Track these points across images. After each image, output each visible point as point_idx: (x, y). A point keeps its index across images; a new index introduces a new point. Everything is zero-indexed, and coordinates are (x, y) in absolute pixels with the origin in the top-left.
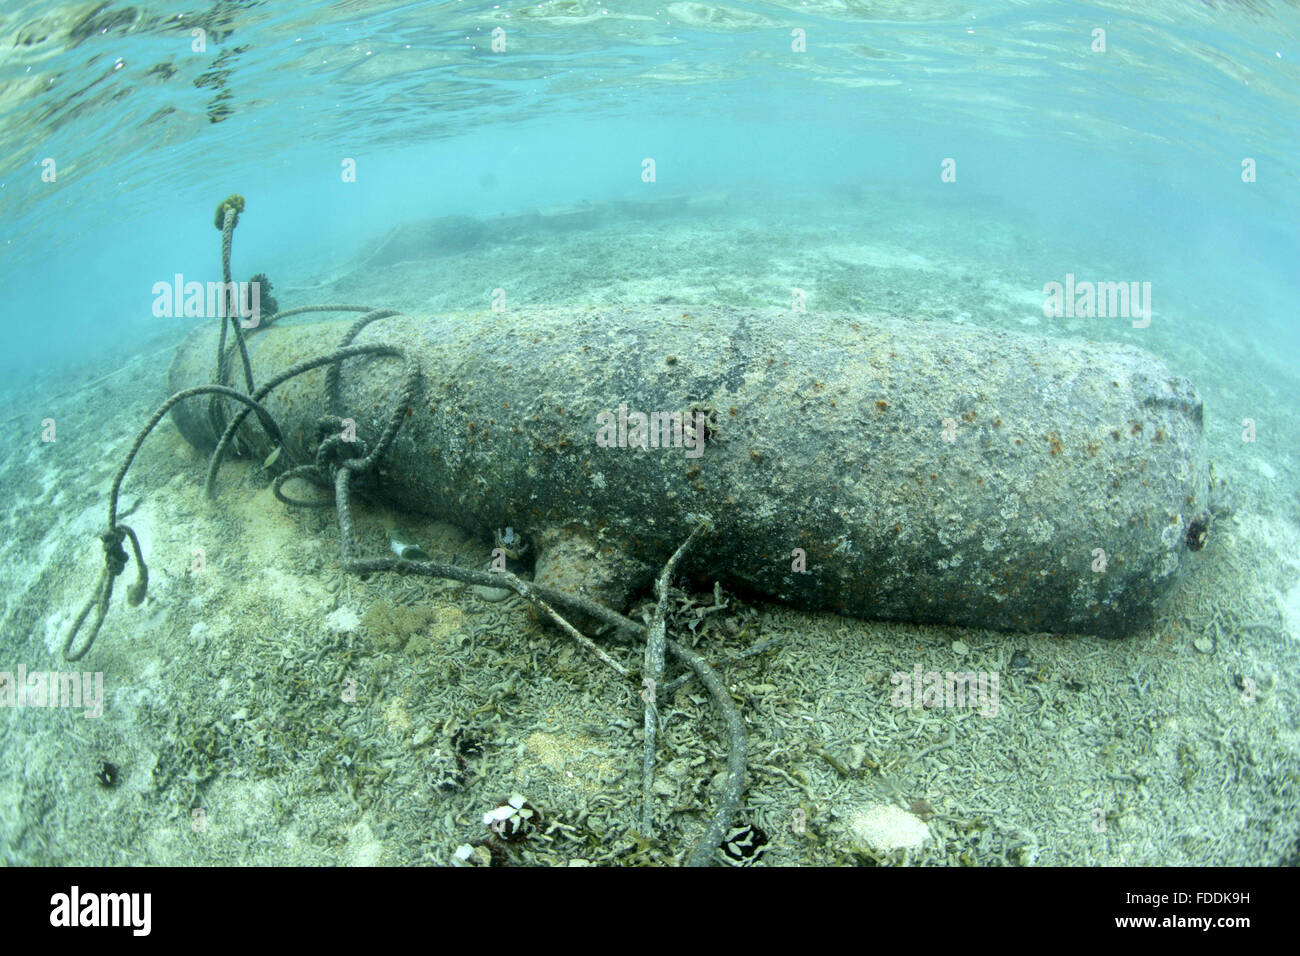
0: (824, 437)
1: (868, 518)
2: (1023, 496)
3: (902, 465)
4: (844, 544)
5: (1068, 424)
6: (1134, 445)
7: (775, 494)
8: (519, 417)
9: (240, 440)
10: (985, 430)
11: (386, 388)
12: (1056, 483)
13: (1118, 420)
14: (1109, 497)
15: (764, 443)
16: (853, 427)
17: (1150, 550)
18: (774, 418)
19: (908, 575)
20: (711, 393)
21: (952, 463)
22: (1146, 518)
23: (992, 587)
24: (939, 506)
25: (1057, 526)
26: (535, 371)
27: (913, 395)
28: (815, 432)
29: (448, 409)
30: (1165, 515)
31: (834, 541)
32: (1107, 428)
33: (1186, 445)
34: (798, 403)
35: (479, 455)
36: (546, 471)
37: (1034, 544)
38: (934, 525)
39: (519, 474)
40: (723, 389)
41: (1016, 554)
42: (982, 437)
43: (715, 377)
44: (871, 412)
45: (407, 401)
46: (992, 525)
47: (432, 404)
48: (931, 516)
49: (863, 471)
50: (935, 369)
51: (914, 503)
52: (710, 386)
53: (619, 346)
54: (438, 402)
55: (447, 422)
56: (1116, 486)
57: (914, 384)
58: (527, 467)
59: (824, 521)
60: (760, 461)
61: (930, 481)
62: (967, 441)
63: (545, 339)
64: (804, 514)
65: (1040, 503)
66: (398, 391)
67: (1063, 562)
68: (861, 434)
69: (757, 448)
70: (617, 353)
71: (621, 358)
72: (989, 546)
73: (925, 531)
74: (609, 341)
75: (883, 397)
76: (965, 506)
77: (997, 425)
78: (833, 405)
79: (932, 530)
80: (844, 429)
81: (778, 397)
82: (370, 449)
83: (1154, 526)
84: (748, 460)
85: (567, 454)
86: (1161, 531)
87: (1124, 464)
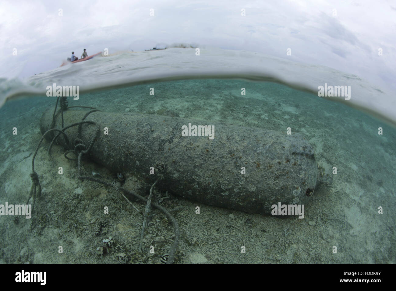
0: (191, 158)
1: (202, 180)
2: (246, 178)
3: (211, 167)
4: (196, 186)
5: (264, 159)
6: (286, 166)
7: (178, 171)
8: (121, 145)
9: (58, 140)
10: (237, 160)
11: (92, 133)
12: (257, 175)
13: (282, 158)
14: (275, 180)
15: (176, 158)
16: (199, 156)
17: (289, 196)
18: (179, 152)
19: (214, 195)
20: (165, 144)
21: (225, 168)
22: (287, 187)
23: (238, 201)
24: (221, 179)
25: (257, 187)
26: (125, 133)
27: (217, 148)
28: (189, 157)
29: (105, 141)
30: (294, 187)
31: (193, 185)
32: (277, 161)
33: (305, 167)
34: (185, 148)
35: (111, 153)
36: (126, 159)
37: (250, 191)
38: (219, 183)
39: (120, 159)
40: (168, 143)
41: (244, 193)
42: (235, 161)
43: (166, 140)
44: (204, 152)
45: (96, 138)
46: (237, 185)
47: (102, 139)
48: (219, 181)
49: (201, 168)
50: (225, 141)
51: (214, 177)
52: (165, 142)
53: (145, 128)
54: (103, 138)
55: (105, 144)
56: (277, 177)
57: (217, 145)
58: (122, 158)
59: (190, 179)
60: (175, 163)
61: (218, 172)
62: (230, 162)
63: (129, 125)
64: (185, 177)
65: (252, 181)
66: (94, 134)
67: (260, 197)
68: (201, 158)
69: (174, 159)
70: (144, 131)
71: (145, 132)
72: (236, 190)
73: (217, 185)
74: (143, 127)
75: (208, 148)
76: (228, 180)
77: (240, 158)
78: (195, 150)
79: (219, 185)
80: (196, 156)
81: (181, 146)
82: (87, 148)
83: (290, 190)
84: (172, 162)
85: (131, 156)
86: (293, 191)
87: (281, 171)
